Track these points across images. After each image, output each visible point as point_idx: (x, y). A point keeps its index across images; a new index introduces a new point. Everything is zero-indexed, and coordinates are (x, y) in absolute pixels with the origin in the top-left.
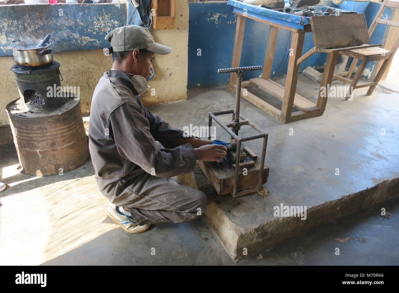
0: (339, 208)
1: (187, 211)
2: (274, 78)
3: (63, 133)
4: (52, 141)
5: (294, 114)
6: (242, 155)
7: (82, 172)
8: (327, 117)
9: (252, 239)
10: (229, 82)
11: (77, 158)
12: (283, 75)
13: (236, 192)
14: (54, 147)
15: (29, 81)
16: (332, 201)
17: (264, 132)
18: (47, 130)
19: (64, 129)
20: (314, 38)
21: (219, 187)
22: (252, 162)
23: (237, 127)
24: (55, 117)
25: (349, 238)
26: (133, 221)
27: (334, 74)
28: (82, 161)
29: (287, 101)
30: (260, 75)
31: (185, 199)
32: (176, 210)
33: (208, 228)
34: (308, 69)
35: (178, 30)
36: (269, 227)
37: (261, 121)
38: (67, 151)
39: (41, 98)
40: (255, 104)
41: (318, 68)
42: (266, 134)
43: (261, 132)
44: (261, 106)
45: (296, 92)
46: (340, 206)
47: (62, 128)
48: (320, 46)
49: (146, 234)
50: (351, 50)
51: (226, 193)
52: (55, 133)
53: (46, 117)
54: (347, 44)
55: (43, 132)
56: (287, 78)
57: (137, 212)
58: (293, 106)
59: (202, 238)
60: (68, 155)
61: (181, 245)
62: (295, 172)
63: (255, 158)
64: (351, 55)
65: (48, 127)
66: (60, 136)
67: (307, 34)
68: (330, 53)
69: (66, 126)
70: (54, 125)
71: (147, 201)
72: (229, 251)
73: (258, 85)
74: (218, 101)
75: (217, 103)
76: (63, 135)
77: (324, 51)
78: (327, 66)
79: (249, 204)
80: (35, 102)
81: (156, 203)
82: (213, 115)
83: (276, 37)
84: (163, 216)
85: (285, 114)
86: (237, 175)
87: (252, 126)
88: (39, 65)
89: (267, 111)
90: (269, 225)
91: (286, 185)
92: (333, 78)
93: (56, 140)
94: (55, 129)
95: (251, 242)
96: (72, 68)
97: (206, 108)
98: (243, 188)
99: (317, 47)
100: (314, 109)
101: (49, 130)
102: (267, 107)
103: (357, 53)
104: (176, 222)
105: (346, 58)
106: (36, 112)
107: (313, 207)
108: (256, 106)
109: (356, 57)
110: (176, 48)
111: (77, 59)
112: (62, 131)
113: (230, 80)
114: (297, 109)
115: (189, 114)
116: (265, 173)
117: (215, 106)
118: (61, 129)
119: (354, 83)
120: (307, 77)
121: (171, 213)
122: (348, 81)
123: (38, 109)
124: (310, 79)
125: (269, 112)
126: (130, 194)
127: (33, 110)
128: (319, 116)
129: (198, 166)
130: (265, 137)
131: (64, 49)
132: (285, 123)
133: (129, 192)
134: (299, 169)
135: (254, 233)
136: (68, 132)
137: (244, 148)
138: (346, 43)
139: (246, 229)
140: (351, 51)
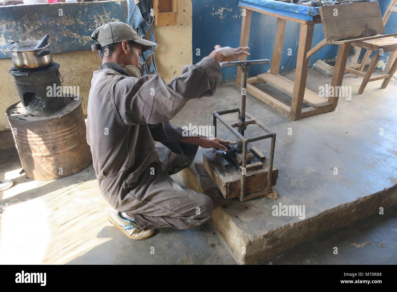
0: (354, 210)
1: (192, 217)
2: (283, 73)
3: (64, 136)
4: (53, 145)
5: (304, 110)
6: (249, 155)
7: (85, 176)
8: (339, 112)
9: (261, 246)
10: (236, 79)
11: (80, 162)
12: (292, 70)
13: (243, 196)
14: (56, 151)
15: (28, 84)
16: (347, 203)
17: (272, 132)
18: (47, 133)
19: (65, 132)
20: (324, 30)
21: (225, 191)
22: (260, 163)
23: (243, 127)
24: (56, 121)
25: (366, 243)
26: (137, 226)
27: (346, 67)
28: (85, 163)
29: (296, 97)
30: (269, 70)
31: (189, 205)
32: (180, 216)
33: (214, 234)
34: (318, 62)
35: (181, 26)
36: (279, 233)
37: (270, 118)
38: (69, 155)
39: (41, 101)
40: (263, 100)
41: (329, 61)
42: (274, 134)
43: (268, 131)
44: (270, 103)
45: (306, 86)
46: (356, 208)
47: (63, 131)
48: (330, 38)
49: (150, 241)
50: (363, 41)
51: (233, 196)
52: (56, 136)
53: (46, 120)
54: (360, 35)
55: (44, 135)
56: (296, 72)
57: (141, 217)
58: (304, 102)
59: (208, 244)
60: (70, 158)
61: (187, 252)
62: (306, 172)
63: (263, 159)
64: (364, 47)
65: (49, 130)
66: (61, 139)
67: (316, 25)
68: (342, 45)
69: (67, 129)
70: (54, 129)
71: (150, 207)
72: (237, 259)
73: (266, 81)
74: (224, 99)
75: (224, 101)
76: (64, 138)
77: (335, 42)
78: (339, 58)
79: (257, 209)
80: (35, 105)
81: (159, 209)
82: (217, 115)
83: (284, 31)
84: (167, 222)
85: (295, 111)
86: (244, 178)
87: (259, 125)
88: (37, 66)
89: (276, 107)
90: (279, 231)
91: (297, 186)
92: (345, 71)
93: (57, 143)
94: (56, 132)
95: (260, 249)
96: (74, 69)
97: (212, 106)
98: (251, 191)
99: (327, 38)
100: (325, 105)
101: (50, 134)
102: (276, 103)
103: (371, 44)
104: (181, 229)
105: (358, 50)
106: (37, 116)
107: (326, 211)
108: (264, 103)
109: (369, 48)
110: (180, 45)
111: (79, 59)
112: (63, 134)
113: (237, 76)
114: (308, 104)
115: (195, 113)
116: (274, 175)
117: (221, 104)
118: (62, 133)
119: (368, 76)
120: (318, 71)
121: (176, 220)
122: (361, 73)
123: (39, 112)
124: (320, 73)
125: (278, 109)
126: (133, 200)
127: (33, 113)
128: (330, 111)
129: (204, 168)
130: (273, 136)
131: (65, 49)
132: (295, 120)
133: (131, 198)
134: (310, 170)
135: (263, 239)
136: (69, 135)
137: (251, 149)
138: (359, 33)
139: (255, 236)
140: (363, 43)
